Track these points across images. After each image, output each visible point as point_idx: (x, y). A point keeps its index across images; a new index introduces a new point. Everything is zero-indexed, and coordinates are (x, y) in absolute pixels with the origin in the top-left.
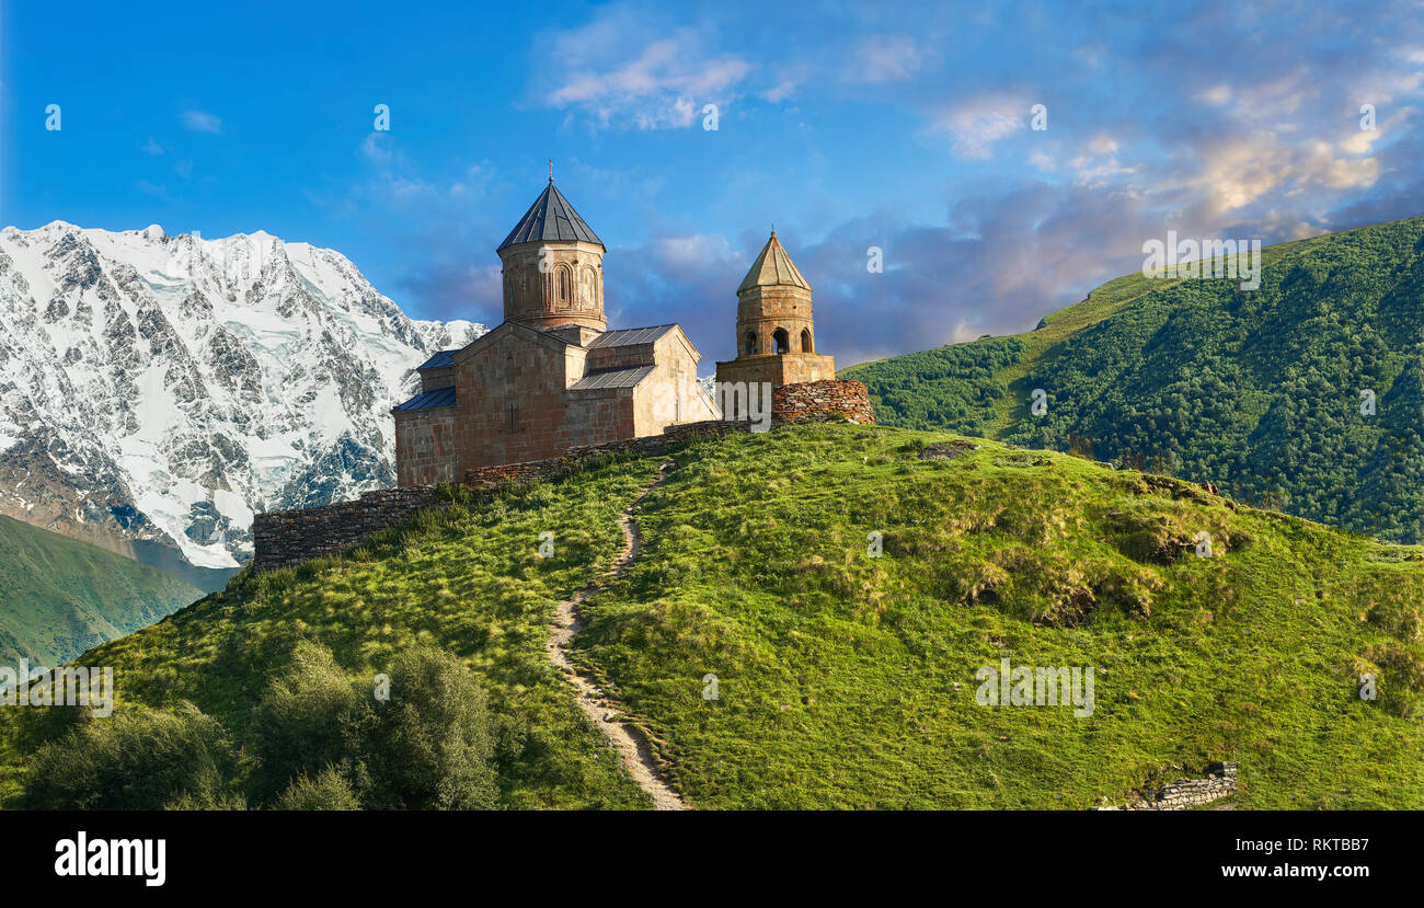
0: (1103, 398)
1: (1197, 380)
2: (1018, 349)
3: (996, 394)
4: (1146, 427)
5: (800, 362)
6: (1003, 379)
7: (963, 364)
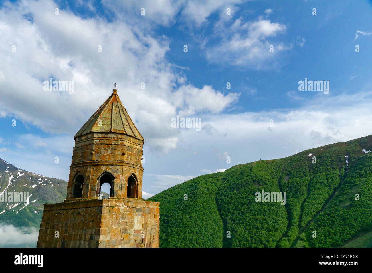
0: (233, 181)
1: (246, 179)
2: (222, 174)
3: (219, 180)
4: (239, 185)
5: (122, 206)
6: (220, 178)
7: (215, 176)
